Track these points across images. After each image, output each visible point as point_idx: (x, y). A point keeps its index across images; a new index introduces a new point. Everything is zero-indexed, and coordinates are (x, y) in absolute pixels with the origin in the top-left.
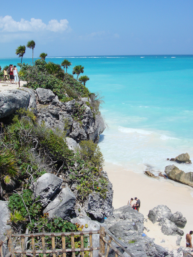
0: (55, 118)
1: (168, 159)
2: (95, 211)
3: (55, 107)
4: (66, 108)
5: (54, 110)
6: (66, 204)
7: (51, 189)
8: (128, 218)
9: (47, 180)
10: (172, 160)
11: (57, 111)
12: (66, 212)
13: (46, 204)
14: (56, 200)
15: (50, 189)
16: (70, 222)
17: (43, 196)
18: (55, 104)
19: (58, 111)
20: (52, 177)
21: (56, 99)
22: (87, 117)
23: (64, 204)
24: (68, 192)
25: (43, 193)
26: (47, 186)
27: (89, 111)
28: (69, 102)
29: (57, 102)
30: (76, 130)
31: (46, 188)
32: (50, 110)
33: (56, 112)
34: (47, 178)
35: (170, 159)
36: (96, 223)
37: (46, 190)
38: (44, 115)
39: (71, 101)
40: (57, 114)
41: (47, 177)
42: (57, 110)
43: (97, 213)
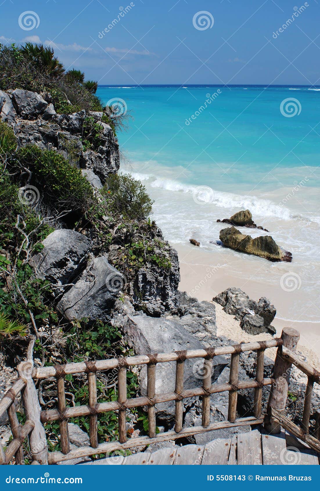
0: (51, 143)
1: (218, 221)
2: (150, 301)
3: (49, 123)
4: (69, 125)
5: (49, 127)
6: (103, 289)
7: (71, 260)
8: (188, 312)
9: (61, 244)
10: (225, 221)
11: (54, 130)
12: (102, 305)
13: (61, 292)
14: (81, 284)
15: (69, 260)
16: (110, 325)
17: (55, 277)
18: (48, 117)
19: (56, 130)
20: (73, 237)
21: (51, 109)
22: (106, 141)
23: (100, 290)
24: (106, 266)
25: (54, 270)
26: (62, 256)
27: (109, 132)
28: (75, 114)
29: (52, 115)
30: (89, 164)
31: (61, 260)
32: (41, 128)
33: (52, 132)
34: (62, 239)
35: (222, 220)
36: (166, 323)
37: (61, 264)
38: (31, 137)
39: (78, 113)
40: (54, 135)
41: (60, 237)
42: (54, 128)
43: (153, 305)
